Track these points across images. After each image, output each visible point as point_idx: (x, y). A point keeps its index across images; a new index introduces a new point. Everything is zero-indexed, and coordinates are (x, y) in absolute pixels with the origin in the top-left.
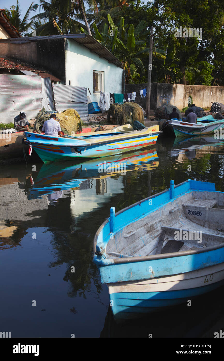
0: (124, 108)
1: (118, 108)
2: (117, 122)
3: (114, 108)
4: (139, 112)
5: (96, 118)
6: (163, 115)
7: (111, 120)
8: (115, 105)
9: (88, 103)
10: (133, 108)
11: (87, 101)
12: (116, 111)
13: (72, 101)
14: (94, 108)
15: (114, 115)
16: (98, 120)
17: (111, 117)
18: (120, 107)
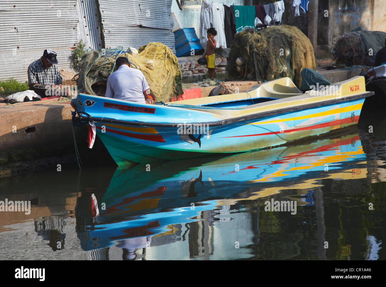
0: (271, 39)
1: (257, 41)
2: (254, 74)
3: (248, 41)
4: (305, 48)
5: (193, 66)
6: (356, 54)
7: (239, 69)
8: (249, 34)
9: (175, 29)
10: (291, 38)
11: (172, 25)
12: (251, 48)
13: (141, 26)
14: (187, 42)
15: (247, 58)
16: (200, 71)
17: (239, 61)
18: (260, 36)
